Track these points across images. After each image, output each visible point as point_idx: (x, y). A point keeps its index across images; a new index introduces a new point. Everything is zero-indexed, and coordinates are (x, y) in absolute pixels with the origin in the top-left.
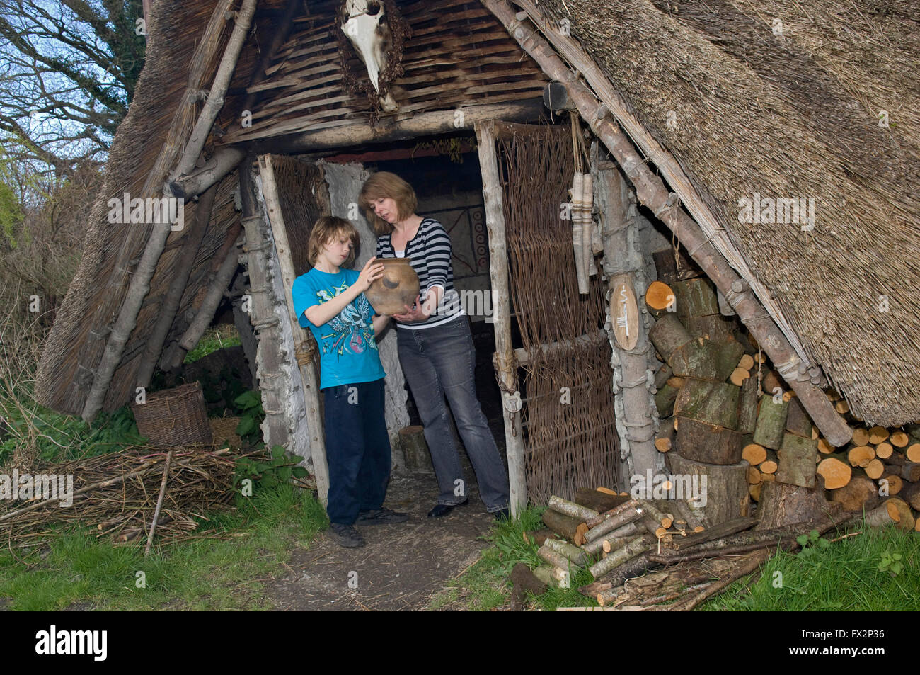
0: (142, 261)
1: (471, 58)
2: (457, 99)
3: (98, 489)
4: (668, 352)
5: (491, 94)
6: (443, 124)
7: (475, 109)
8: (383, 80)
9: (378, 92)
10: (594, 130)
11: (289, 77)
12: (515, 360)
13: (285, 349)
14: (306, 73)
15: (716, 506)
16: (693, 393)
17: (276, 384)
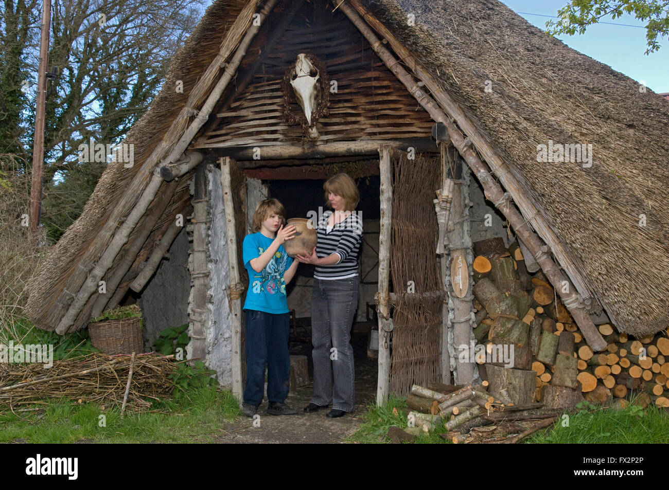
0: (128, 219)
1: (372, 110)
2: (358, 135)
3: (77, 377)
4: (486, 300)
5: (380, 133)
6: (348, 149)
7: (370, 142)
8: (315, 117)
9: (310, 124)
10: (461, 153)
11: (245, 110)
12: (390, 299)
13: (212, 294)
14: (257, 109)
15: (517, 396)
16: (503, 325)
17: (203, 317)
